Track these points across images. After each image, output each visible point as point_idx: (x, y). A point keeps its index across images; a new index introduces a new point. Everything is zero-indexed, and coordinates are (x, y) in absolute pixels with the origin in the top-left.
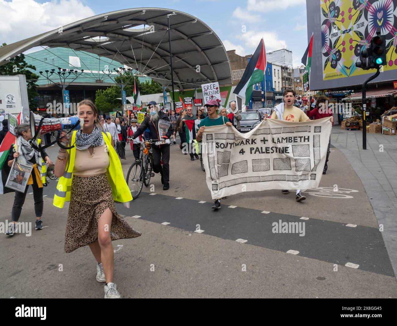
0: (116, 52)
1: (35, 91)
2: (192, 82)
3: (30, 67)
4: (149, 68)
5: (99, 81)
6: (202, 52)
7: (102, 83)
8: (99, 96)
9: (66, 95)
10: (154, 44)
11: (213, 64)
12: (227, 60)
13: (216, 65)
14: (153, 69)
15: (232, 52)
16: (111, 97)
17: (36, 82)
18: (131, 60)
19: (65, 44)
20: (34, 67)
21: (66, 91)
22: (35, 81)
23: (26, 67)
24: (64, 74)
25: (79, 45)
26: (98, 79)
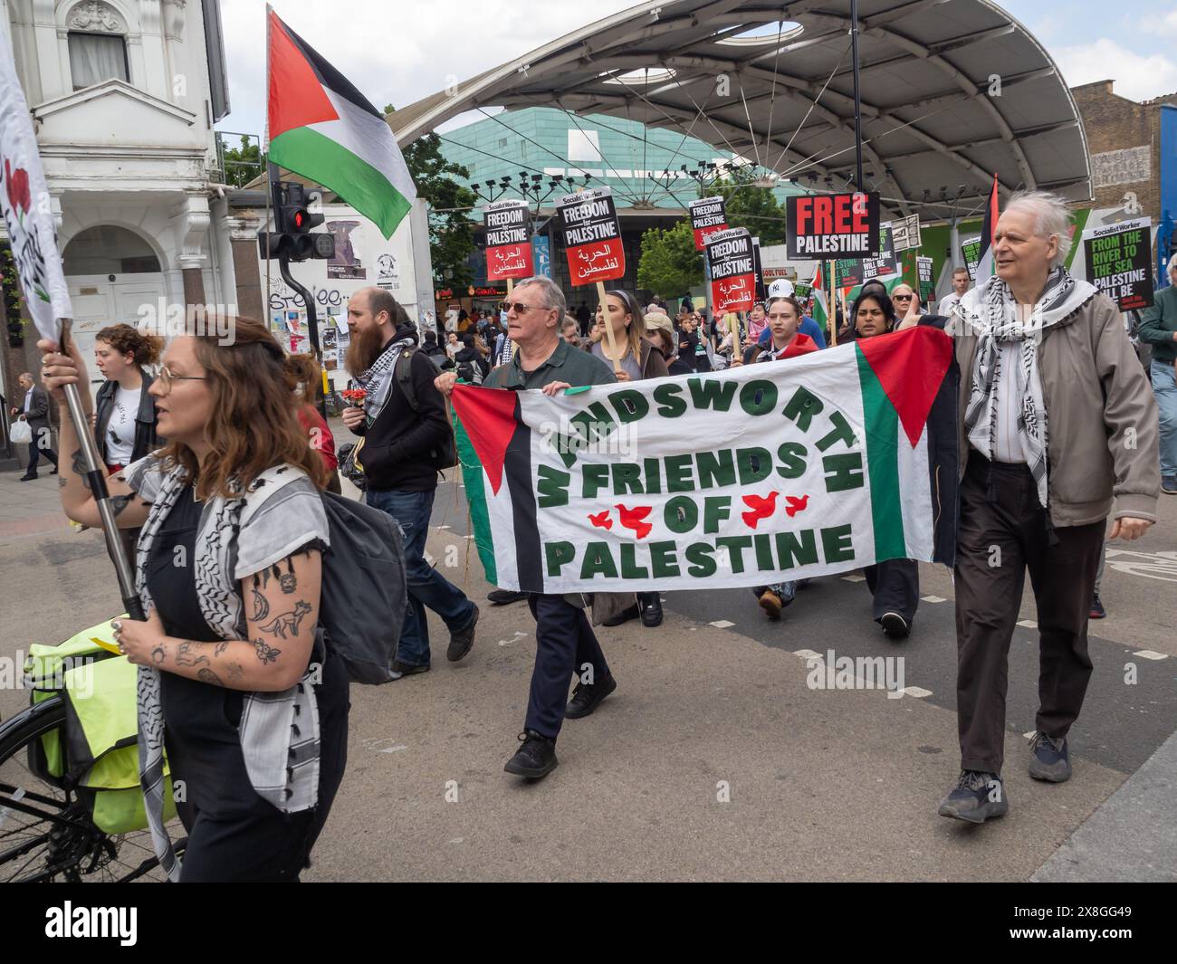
0: (695, 111)
1: (468, 238)
2: (944, 198)
3: (455, 169)
4: (800, 157)
5: (641, 206)
6: (982, 95)
7: (652, 209)
8: (649, 248)
9: (540, 249)
10: (815, 79)
11: (1019, 135)
12: (1073, 120)
13: (1031, 137)
14: (813, 160)
15: (1098, 88)
16: (686, 251)
17: (470, 213)
18: (742, 136)
19: (548, 97)
20: (464, 168)
21: (541, 239)
22: (466, 211)
23: (444, 172)
24: (537, 188)
25: (589, 97)
26: (640, 199)
